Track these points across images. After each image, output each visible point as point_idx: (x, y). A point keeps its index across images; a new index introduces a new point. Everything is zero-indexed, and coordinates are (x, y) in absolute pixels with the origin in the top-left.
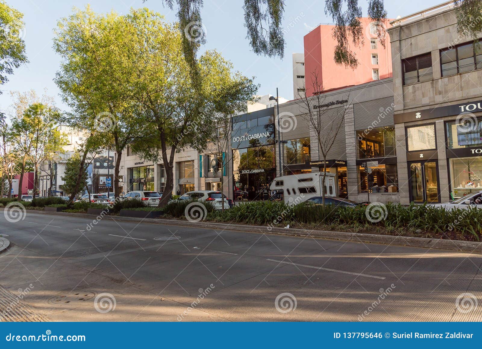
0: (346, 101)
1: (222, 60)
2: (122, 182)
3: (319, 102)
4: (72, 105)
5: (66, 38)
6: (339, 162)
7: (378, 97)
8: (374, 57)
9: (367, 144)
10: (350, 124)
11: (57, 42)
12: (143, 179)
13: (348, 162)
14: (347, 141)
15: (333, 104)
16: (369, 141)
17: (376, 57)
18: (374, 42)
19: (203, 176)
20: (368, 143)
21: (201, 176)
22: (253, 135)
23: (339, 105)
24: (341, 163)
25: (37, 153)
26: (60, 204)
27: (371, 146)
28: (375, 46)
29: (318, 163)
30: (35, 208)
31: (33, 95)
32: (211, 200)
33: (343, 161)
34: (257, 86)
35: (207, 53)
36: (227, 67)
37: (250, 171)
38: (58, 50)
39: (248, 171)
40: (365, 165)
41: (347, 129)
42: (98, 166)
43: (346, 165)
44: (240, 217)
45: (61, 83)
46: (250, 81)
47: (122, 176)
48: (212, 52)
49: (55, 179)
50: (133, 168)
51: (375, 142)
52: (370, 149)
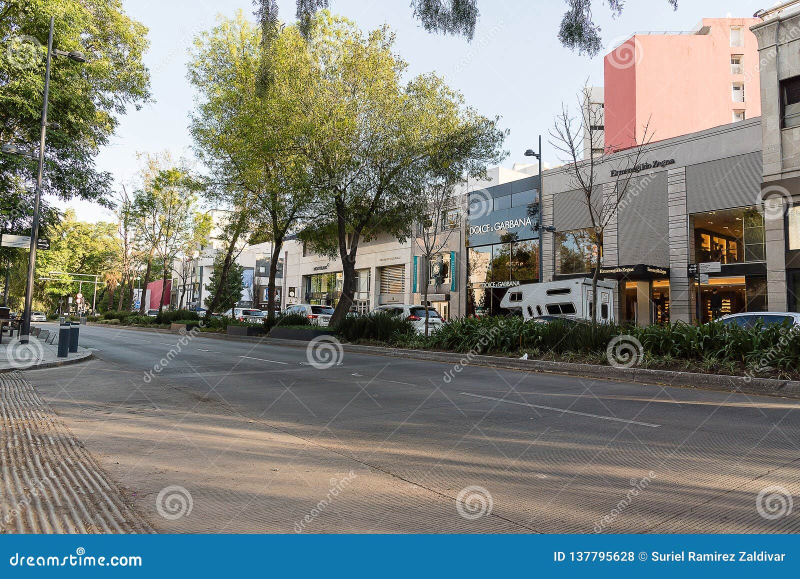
0: (672, 162)
1: (446, 90)
2: (294, 297)
3: (591, 139)
4: (209, 164)
5: (207, 61)
6: (654, 271)
7: (734, 153)
8: (737, 88)
9: (712, 242)
10: (678, 203)
11: (192, 68)
12: (325, 293)
13: (673, 270)
14: (671, 233)
15: (647, 167)
16: (719, 237)
17: (741, 88)
18: (738, 62)
19: (418, 290)
20: (716, 240)
21: (415, 291)
22: (502, 224)
23: (660, 169)
24: (658, 271)
25: (168, 244)
26: (192, 320)
27: (722, 246)
28: (738, 69)
29: (614, 271)
30: (160, 326)
31: (167, 157)
32: (415, 320)
33: (664, 269)
34: (504, 132)
35: (420, 79)
36: (453, 101)
37: (496, 283)
38: (195, 81)
39: (492, 284)
40: (695, 269)
41: (672, 212)
42: (263, 273)
43: (667, 276)
44: (449, 340)
45: (198, 131)
46: (492, 123)
47: (294, 288)
48: (428, 76)
49: (199, 290)
50: (311, 275)
51: (729, 238)
52: (720, 251)
